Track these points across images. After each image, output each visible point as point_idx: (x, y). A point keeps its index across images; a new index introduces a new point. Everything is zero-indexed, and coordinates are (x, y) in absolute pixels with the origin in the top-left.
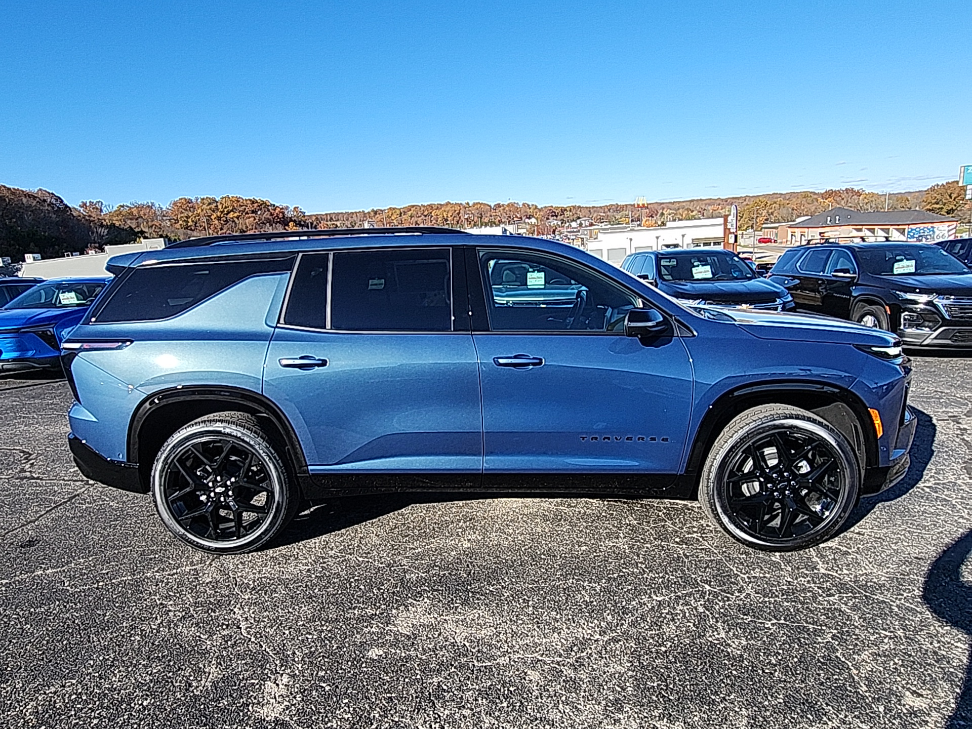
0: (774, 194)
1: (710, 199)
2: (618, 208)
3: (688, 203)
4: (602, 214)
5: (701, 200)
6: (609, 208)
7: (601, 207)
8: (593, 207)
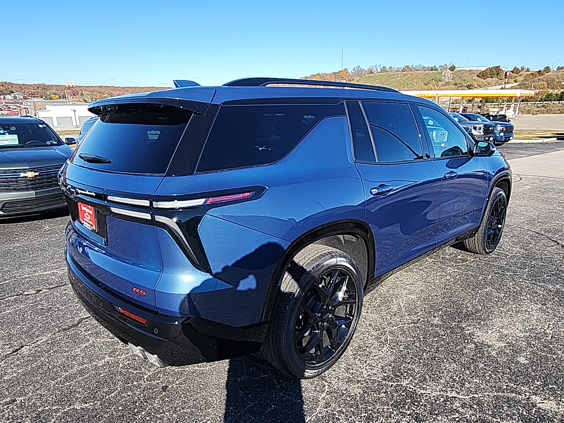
0: (152, 87)
1: (113, 87)
2: (45, 87)
3: (99, 88)
4: (33, 91)
5: (107, 86)
6: (38, 86)
7: (31, 85)
8: (23, 85)
